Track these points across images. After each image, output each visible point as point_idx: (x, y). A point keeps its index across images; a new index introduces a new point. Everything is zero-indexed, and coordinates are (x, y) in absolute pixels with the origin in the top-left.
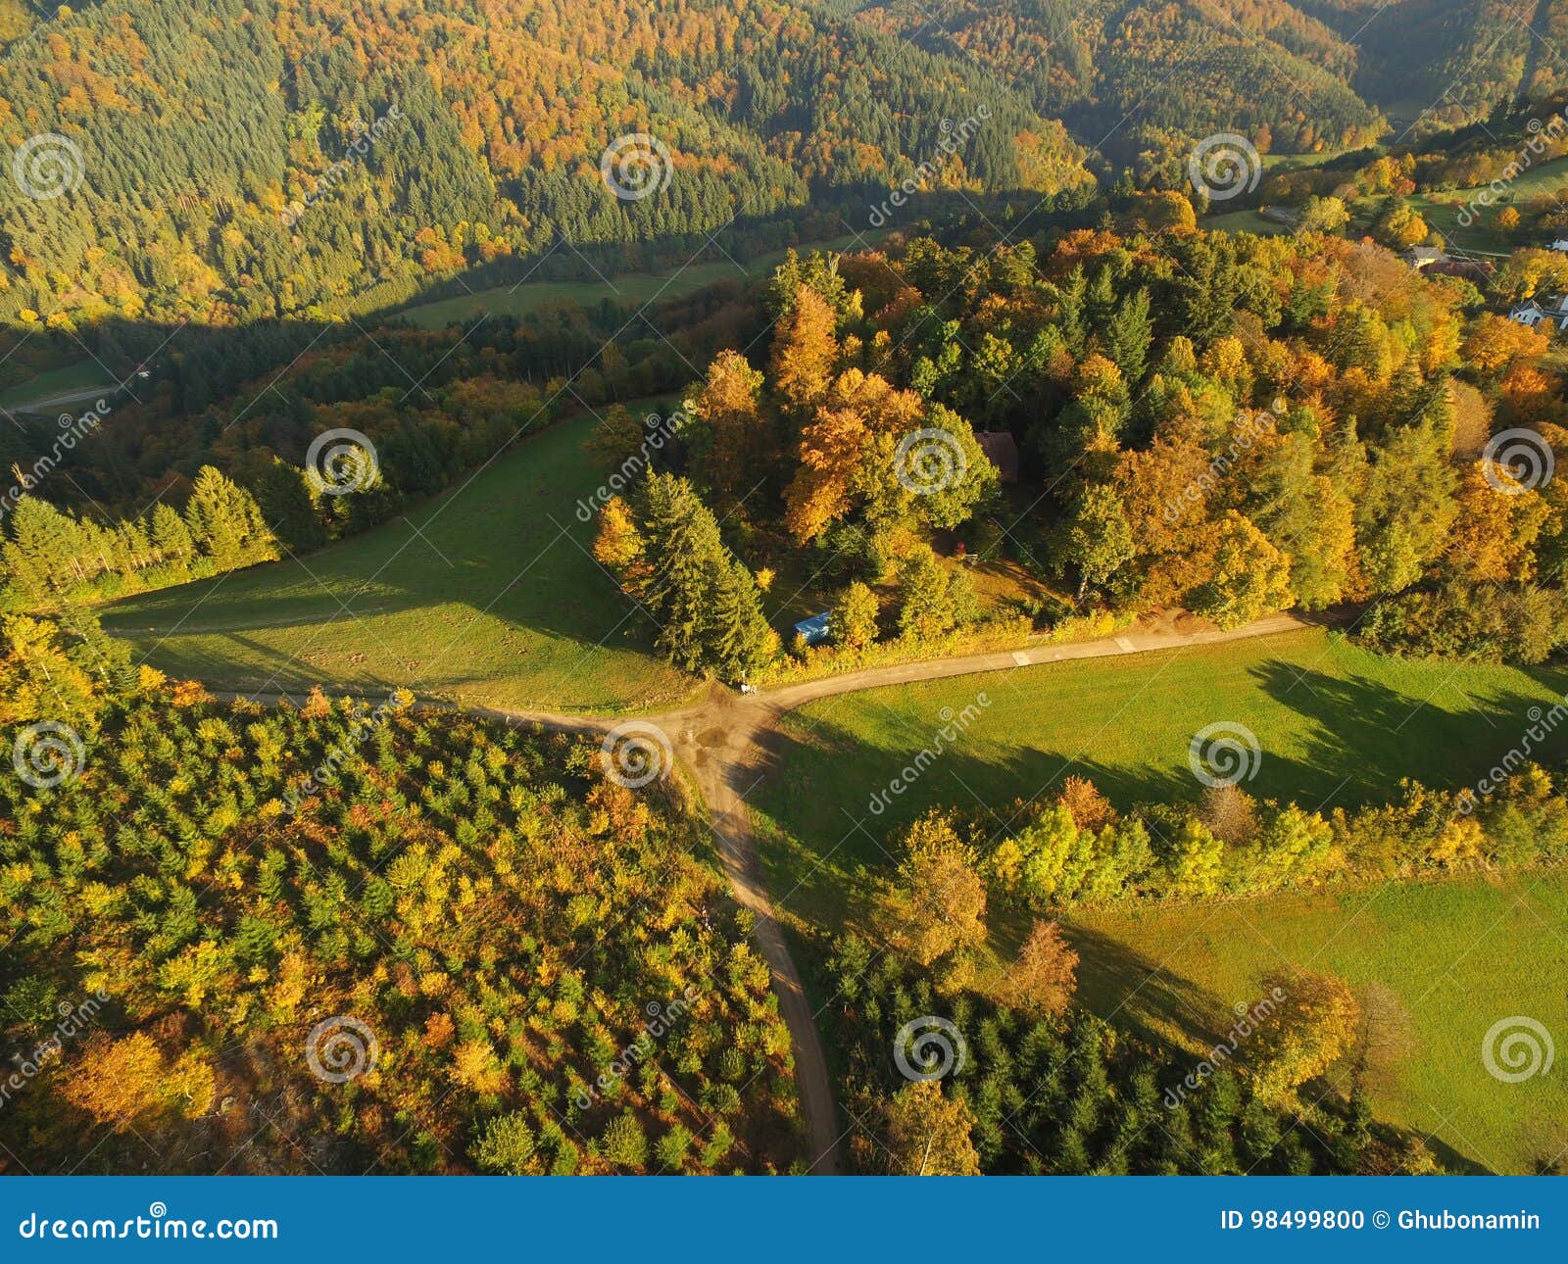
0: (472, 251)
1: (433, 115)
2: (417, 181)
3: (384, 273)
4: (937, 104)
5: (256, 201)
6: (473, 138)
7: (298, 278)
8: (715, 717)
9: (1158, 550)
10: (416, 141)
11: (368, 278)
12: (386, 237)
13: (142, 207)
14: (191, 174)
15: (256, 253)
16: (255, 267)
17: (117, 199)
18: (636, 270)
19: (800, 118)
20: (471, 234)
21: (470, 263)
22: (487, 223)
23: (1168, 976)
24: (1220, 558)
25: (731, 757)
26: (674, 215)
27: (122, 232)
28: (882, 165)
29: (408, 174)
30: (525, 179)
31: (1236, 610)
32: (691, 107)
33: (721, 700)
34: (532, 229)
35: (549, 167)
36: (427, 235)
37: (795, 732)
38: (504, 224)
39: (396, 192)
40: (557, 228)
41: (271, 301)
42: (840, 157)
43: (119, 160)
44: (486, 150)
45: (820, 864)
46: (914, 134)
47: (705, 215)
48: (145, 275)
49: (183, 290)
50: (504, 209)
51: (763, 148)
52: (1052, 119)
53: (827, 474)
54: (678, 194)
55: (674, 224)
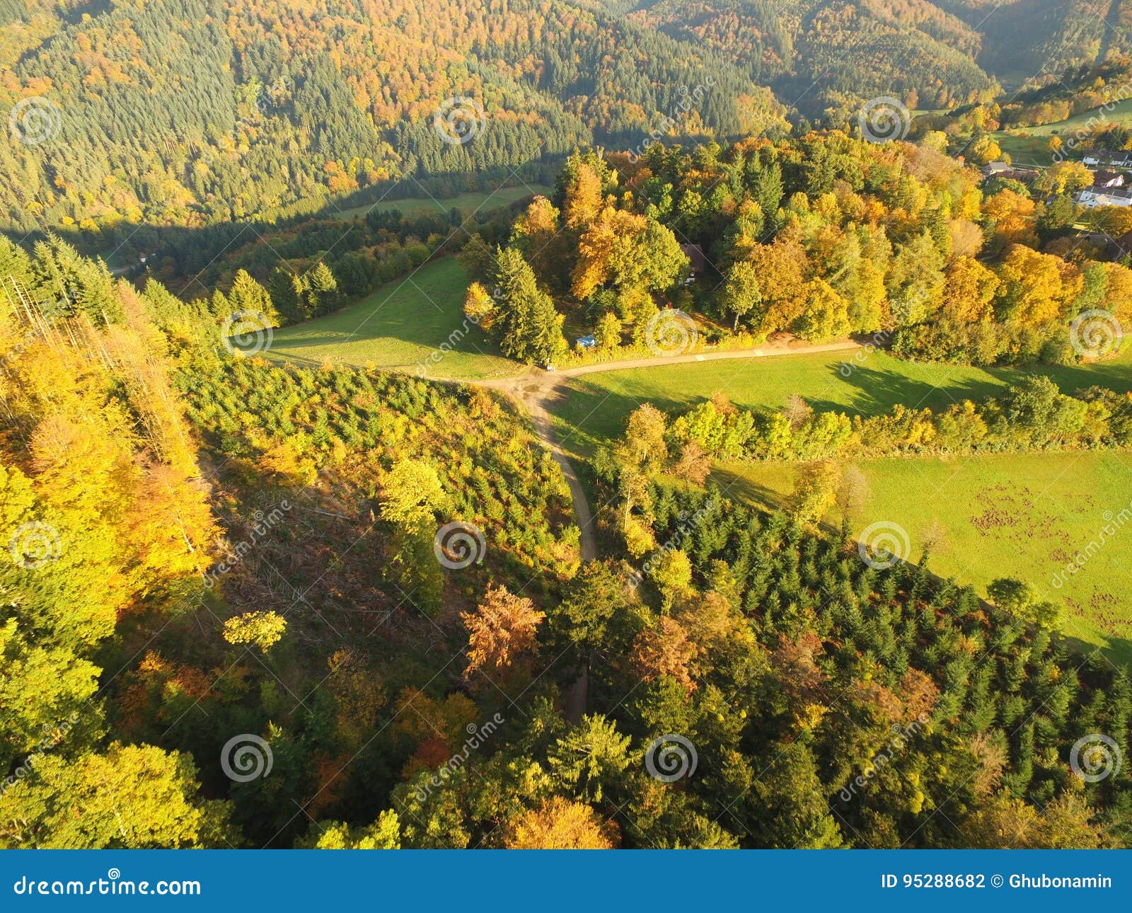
0: (362, 177)
1: (335, 86)
2: (325, 130)
3: (303, 193)
4: (682, 76)
5: (216, 145)
6: (362, 102)
7: (246, 195)
8: (533, 380)
9: (774, 298)
10: (323, 103)
11: (292, 196)
12: (303, 167)
13: (140, 149)
14: (172, 127)
15: (217, 179)
16: (217, 189)
17: (123, 143)
18: (474, 191)
19: (586, 86)
20: (362, 166)
21: (361, 186)
22: (372, 158)
23: (763, 488)
24: (809, 301)
25: (542, 396)
26: (500, 152)
27: (128, 165)
28: (643, 118)
29: (318, 126)
30: (398, 129)
31: (818, 331)
32: (511, 79)
33: (536, 373)
34: (402, 163)
35: (414, 120)
36: (332, 167)
37: (575, 387)
38: (384, 159)
39: (310, 137)
40: (420, 163)
41: (228, 211)
42: (614, 113)
43: (125, 117)
44: (371, 109)
45: (588, 438)
46: (666, 97)
47: (521, 153)
48: (143, 194)
49: (168, 204)
50: (384, 149)
51: (561, 107)
52: (764, 86)
53: (594, 258)
54: (503, 138)
55: (500, 159)
